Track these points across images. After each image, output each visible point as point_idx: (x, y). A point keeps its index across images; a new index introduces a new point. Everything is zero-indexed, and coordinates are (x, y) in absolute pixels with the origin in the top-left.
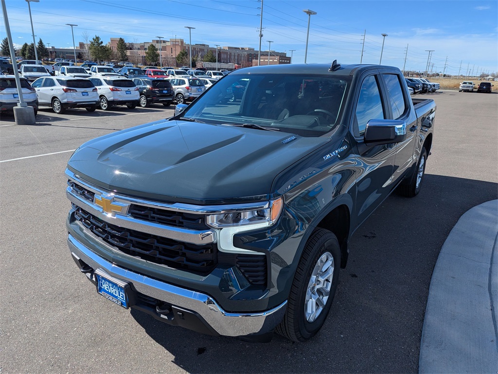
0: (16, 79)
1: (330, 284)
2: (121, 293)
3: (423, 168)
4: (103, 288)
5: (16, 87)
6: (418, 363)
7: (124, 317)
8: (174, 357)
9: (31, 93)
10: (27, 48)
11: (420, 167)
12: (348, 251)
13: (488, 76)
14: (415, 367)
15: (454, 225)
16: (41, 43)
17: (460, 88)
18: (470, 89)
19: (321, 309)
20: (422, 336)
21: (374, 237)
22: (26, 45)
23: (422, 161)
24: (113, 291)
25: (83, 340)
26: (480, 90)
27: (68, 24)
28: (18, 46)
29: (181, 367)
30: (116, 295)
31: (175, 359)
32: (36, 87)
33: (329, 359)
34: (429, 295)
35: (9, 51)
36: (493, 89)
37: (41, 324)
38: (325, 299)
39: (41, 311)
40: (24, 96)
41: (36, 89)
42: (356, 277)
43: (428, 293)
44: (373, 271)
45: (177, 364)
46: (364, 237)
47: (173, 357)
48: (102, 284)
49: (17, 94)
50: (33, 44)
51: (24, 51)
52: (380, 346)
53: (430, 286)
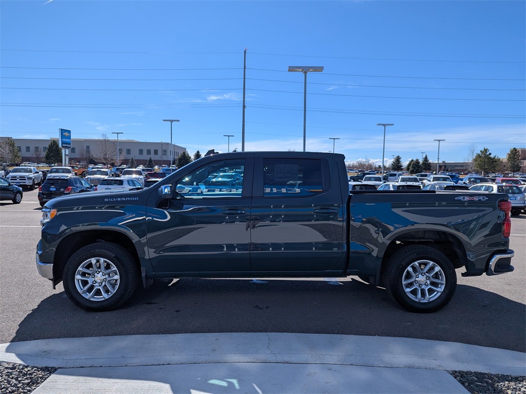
1: (117, 288)
10: (413, 164)
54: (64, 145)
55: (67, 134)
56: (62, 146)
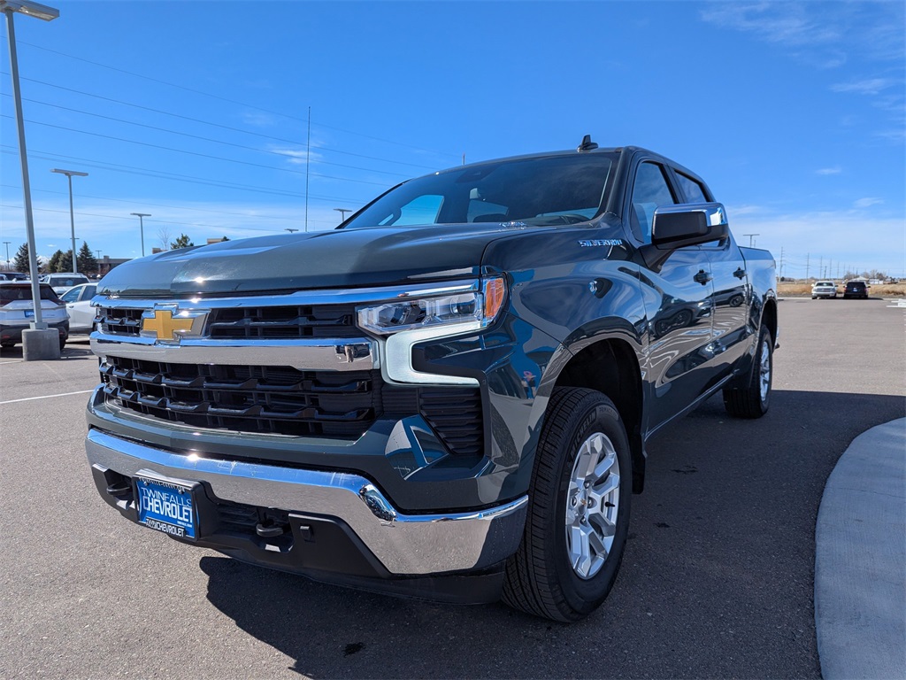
0: (33, 286)
1: (615, 511)
2: (184, 508)
3: (768, 365)
4: (149, 509)
5: (32, 299)
6: (817, 650)
7: (193, 604)
8: (294, 661)
9: (57, 308)
10: (61, 258)
11: (763, 362)
12: (645, 454)
13: (858, 277)
14: (811, 657)
15: (843, 451)
16: (85, 249)
17: (814, 292)
18: (831, 293)
19: (601, 559)
20: (816, 608)
21: (694, 471)
22: (59, 253)
23: (765, 350)
24: (169, 509)
25: (102, 643)
26: (848, 296)
27: (134, 214)
28: (44, 258)
29: (308, 676)
30: (175, 517)
31: (296, 664)
32: (68, 302)
33: (626, 651)
34: (818, 548)
35: (28, 265)
36: (870, 292)
37: (16, 621)
38: (608, 541)
39: (19, 603)
40: (44, 314)
41: (68, 305)
42: (668, 526)
43: (814, 545)
44: (699, 518)
45: (300, 672)
46: (675, 473)
47: (292, 662)
48: (146, 500)
49: (32, 310)
50: (70, 252)
51: (54, 264)
52: (731, 626)
53: (817, 535)
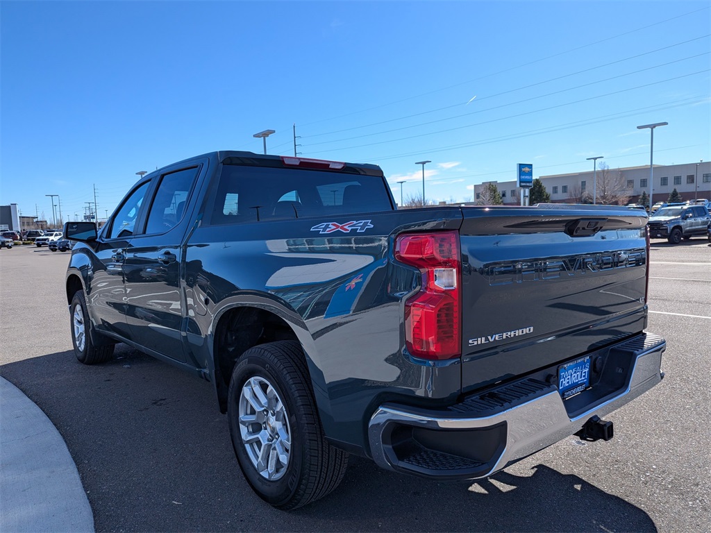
54: (523, 184)
55: (527, 169)
56: (521, 186)
